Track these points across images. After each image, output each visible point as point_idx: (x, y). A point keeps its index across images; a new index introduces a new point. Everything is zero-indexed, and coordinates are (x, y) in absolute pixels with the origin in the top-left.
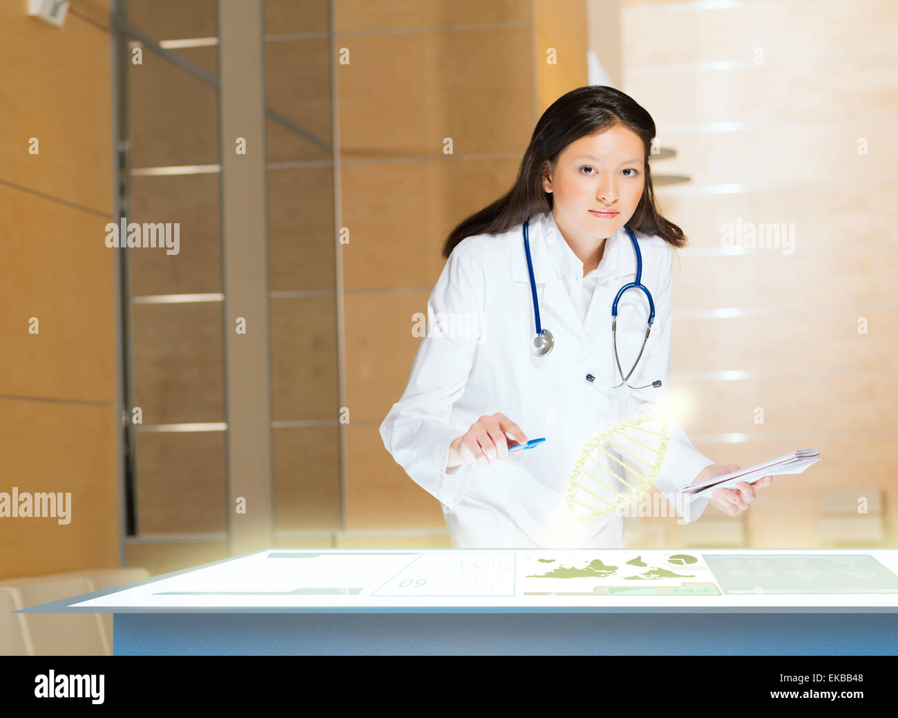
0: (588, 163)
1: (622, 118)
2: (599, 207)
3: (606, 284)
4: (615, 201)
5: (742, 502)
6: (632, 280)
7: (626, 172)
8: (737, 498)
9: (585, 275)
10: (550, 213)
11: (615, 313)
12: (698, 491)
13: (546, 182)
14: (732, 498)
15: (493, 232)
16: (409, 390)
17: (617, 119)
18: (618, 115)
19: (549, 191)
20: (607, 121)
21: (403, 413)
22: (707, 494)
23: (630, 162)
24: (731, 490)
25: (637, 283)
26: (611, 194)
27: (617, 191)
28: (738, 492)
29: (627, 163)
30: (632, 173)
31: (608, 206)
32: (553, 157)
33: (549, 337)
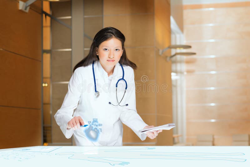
0: (106, 48)
1: (115, 36)
2: (109, 59)
3: (114, 79)
4: (113, 58)
5: (154, 135)
6: (122, 78)
7: (116, 50)
8: (153, 134)
9: (108, 76)
10: (99, 61)
11: (117, 87)
12: (143, 132)
13: (97, 53)
14: (151, 134)
15: (85, 66)
16: (62, 106)
17: (114, 36)
18: (114, 35)
19: (98, 55)
20: (111, 37)
21: (60, 113)
22: (145, 132)
23: (117, 47)
24: (151, 132)
25: (123, 79)
26: (112, 55)
27: (114, 55)
28: (153, 133)
29: (116, 47)
30: (118, 50)
31: (111, 59)
32: (98, 46)
33: (98, 93)
